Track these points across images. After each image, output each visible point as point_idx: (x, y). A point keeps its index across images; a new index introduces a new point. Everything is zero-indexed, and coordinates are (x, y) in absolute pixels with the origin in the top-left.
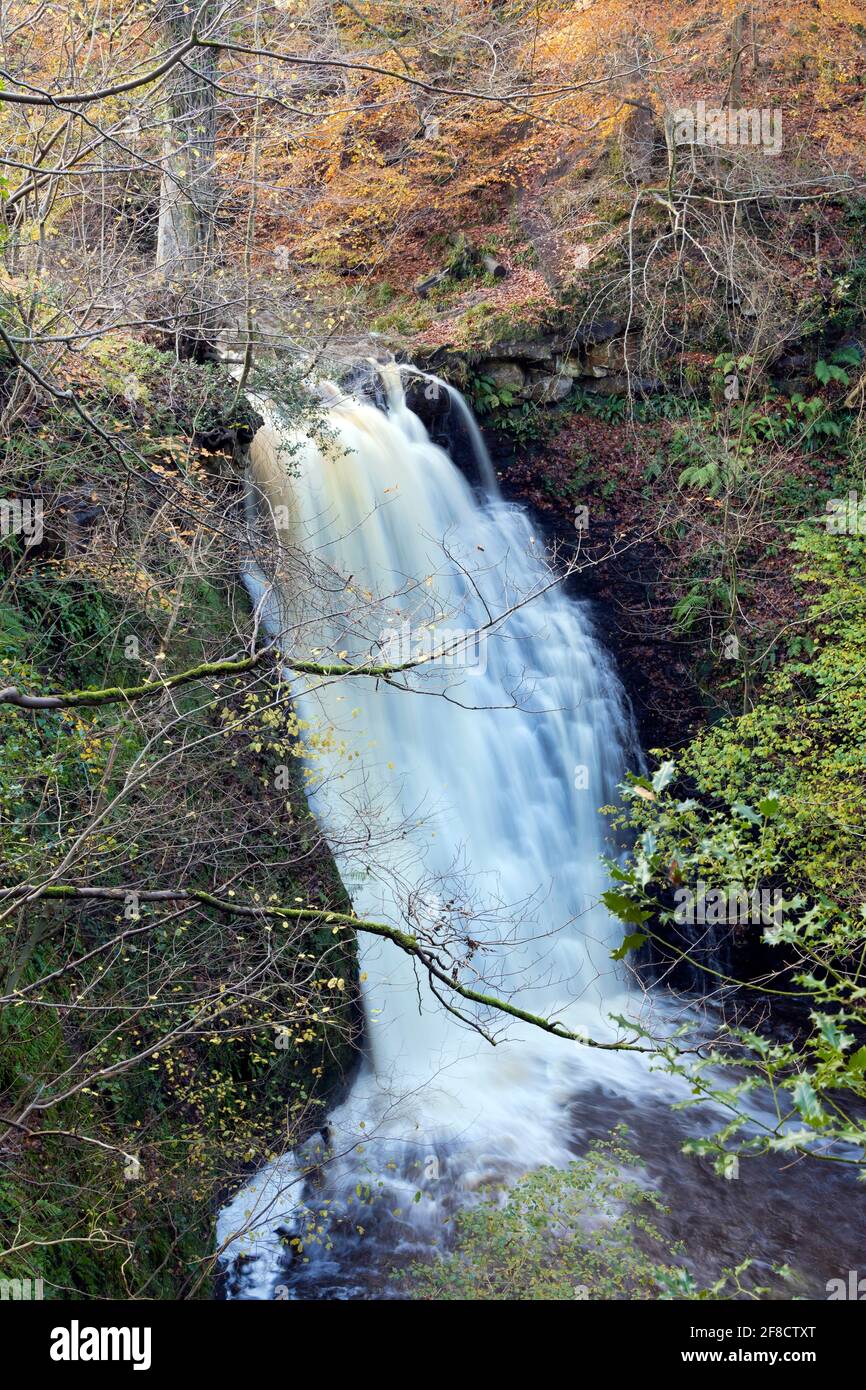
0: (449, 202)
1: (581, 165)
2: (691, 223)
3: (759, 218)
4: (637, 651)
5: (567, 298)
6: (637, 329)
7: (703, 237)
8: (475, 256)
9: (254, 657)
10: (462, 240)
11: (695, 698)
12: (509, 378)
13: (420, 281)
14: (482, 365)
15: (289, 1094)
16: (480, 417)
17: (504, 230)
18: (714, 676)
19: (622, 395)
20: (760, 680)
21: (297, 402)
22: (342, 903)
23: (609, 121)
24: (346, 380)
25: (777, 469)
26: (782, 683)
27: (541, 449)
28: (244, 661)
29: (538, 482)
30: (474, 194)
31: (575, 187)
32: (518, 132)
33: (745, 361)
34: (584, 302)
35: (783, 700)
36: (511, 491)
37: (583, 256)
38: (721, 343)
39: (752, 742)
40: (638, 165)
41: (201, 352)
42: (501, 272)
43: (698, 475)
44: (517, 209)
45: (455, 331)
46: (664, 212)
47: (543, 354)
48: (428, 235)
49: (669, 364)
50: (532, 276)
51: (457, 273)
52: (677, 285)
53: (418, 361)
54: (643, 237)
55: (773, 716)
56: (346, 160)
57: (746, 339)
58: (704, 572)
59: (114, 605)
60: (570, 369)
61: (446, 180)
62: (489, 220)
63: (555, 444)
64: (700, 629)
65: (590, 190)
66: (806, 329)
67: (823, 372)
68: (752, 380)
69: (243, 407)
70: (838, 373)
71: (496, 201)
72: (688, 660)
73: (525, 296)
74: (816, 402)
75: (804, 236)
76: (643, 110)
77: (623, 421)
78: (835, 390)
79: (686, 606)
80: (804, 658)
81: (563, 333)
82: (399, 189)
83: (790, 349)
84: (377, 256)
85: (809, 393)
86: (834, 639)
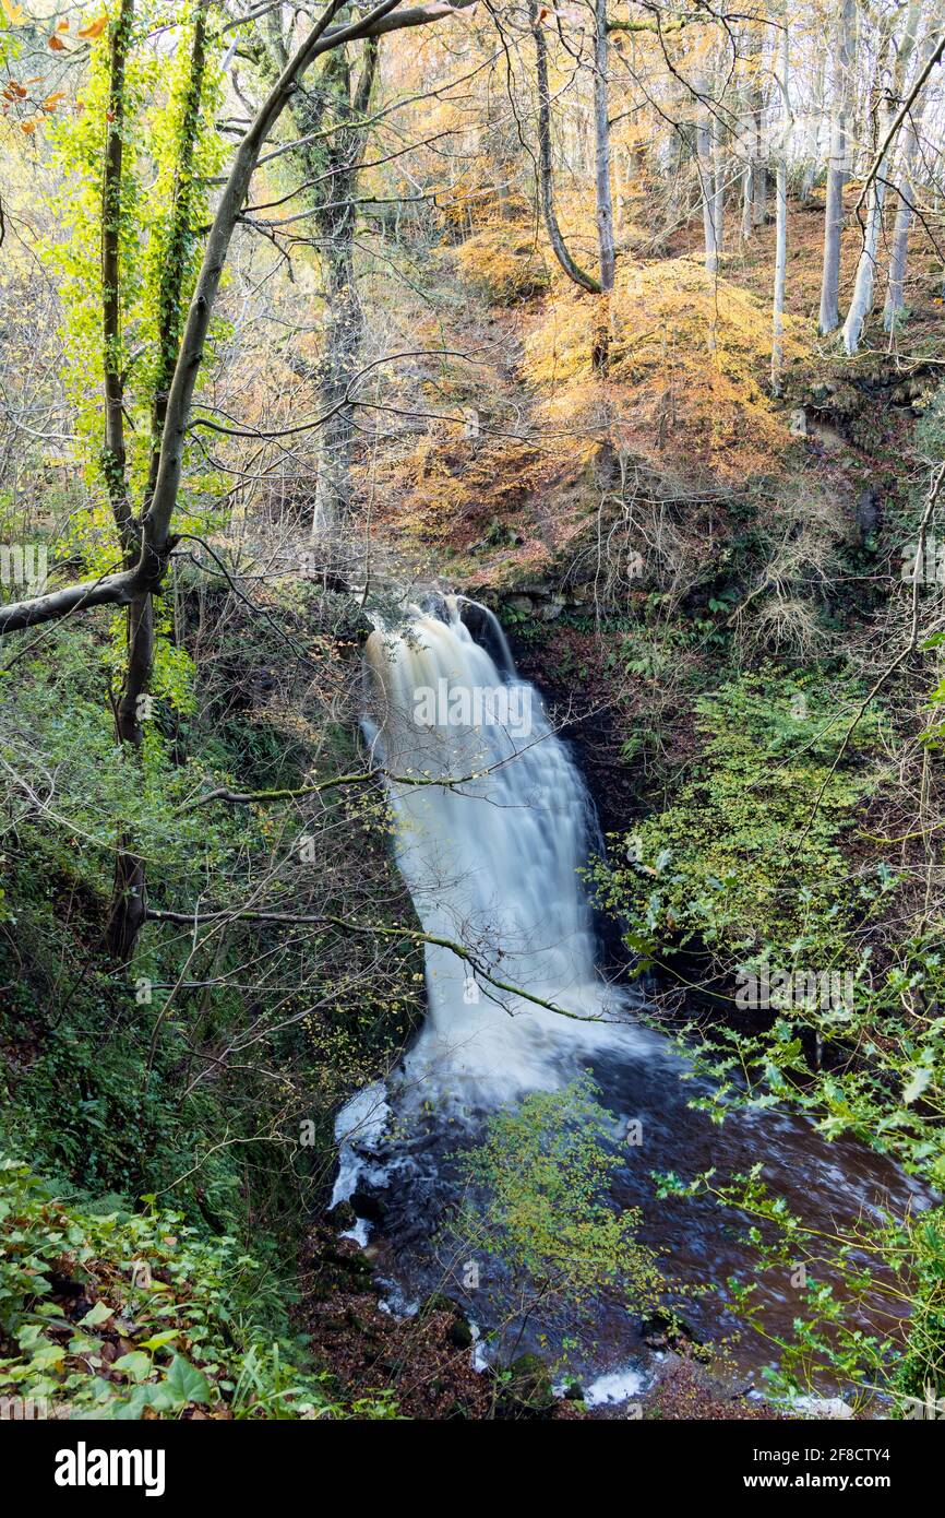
0: (488, 499)
1: (569, 478)
2: (635, 514)
3: (676, 512)
4: (599, 772)
5: (559, 557)
6: (603, 577)
7: (642, 523)
8: (504, 531)
9: (371, 773)
10: (496, 522)
11: (634, 802)
12: (524, 604)
13: (470, 545)
14: (507, 597)
15: (384, 1044)
16: (506, 628)
17: (522, 516)
18: (646, 789)
19: (593, 616)
20: (674, 792)
21: (394, 617)
22: (418, 926)
23: (587, 452)
24: (424, 604)
25: (684, 665)
26: (688, 793)
27: (542, 648)
28: (365, 776)
29: (540, 668)
30: (504, 494)
31: (565, 491)
32: (529, 459)
33: (666, 598)
34: (570, 560)
35: (688, 804)
36: (524, 674)
37: (572, 532)
38: (653, 587)
39: (668, 830)
40: (603, 479)
41: (338, 586)
42: (520, 542)
43: (638, 666)
44: (530, 504)
45: (491, 576)
46: (619, 508)
47: (544, 591)
48: (476, 518)
49: (621, 599)
50: (538, 544)
51: (493, 542)
53: (469, 593)
54: (607, 522)
55: (682, 814)
56: (428, 473)
57: (668, 585)
58: (641, 725)
59: (282, 739)
60: (560, 600)
61: (488, 486)
62: (513, 510)
63: (551, 645)
64: (638, 759)
65: (574, 494)
66: (704, 579)
67: (713, 605)
68: (671, 609)
69: (363, 620)
70: (723, 606)
71: (517, 500)
72: (630, 779)
73: (534, 555)
74: (709, 623)
75: (703, 524)
76: (607, 447)
77: (593, 632)
78: (721, 616)
79: (630, 746)
80: (701, 779)
81: (557, 578)
82: (459, 490)
83: (694, 591)
84: (445, 530)
85: (705, 617)
86: (720, 767)
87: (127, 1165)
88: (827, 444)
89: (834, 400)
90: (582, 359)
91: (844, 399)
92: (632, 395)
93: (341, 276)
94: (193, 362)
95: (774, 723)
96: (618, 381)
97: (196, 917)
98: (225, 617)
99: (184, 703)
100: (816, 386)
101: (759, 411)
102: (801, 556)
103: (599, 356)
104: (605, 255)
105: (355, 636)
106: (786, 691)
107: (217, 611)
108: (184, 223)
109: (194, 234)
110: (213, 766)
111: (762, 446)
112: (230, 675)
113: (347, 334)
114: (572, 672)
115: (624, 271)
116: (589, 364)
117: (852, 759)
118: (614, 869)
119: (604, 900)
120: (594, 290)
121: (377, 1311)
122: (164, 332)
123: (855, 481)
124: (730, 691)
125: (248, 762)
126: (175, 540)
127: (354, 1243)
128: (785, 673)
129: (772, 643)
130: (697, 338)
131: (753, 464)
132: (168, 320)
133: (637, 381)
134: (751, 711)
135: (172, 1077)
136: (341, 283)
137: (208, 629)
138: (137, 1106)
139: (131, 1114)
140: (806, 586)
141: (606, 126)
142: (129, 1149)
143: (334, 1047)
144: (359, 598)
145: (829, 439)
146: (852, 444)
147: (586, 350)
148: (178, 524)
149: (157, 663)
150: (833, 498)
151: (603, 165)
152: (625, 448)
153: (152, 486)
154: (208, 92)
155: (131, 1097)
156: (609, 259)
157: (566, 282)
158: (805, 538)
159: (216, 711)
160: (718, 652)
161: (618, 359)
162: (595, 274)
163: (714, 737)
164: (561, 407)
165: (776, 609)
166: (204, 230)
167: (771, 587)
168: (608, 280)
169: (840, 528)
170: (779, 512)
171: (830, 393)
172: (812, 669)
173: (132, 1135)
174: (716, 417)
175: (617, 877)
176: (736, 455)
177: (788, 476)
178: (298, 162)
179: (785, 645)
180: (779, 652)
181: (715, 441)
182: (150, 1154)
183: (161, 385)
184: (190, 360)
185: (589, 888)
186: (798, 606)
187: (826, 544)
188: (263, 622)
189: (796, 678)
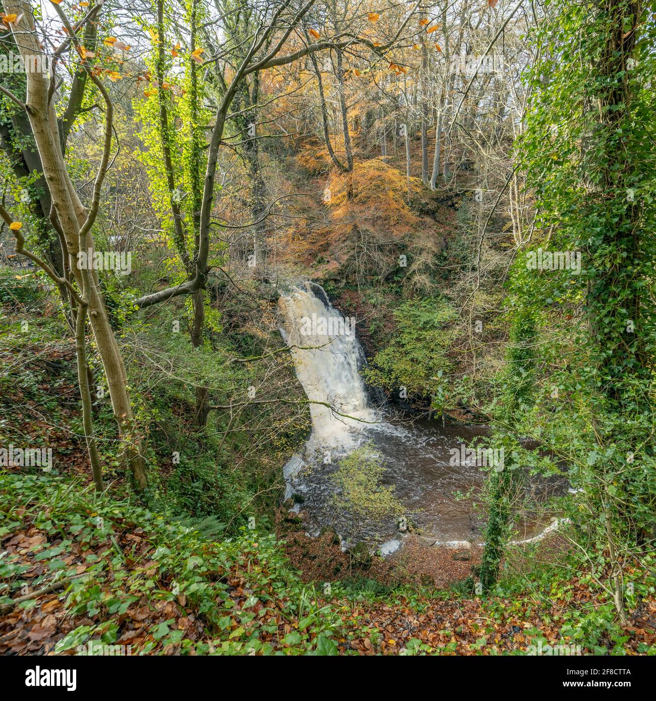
0: (315, 248)
1: (343, 239)
2: (367, 249)
3: (381, 248)
4: (363, 338)
5: (343, 266)
6: (359, 272)
7: (370, 252)
8: (322, 259)
10: (320, 255)
11: (375, 347)
12: (332, 283)
13: (311, 264)
14: (326, 281)
15: (300, 441)
16: (327, 292)
17: (328, 253)
18: (379, 342)
19: (357, 286)
20: (388, 342)
21: (288, 290)
22: (306, 397)
23: (349, 230)
24: (298, 286)
25: (389, 300)
26: (393, 342)
27: (340, 298)
29: (339, 304)
30: (321, 245)
31: (343, 243)
32: (329, 232)
33: (380, 277)
34: (346, 268)
35: (393, 345)
36: (334, 307)
37: (346, 257)
38: (376, 274)
39: (388, 355)
40: (355, 238)
41: (266, 281)
42: (328, 262)
43: (373, 301)
44: (330, 248)
45: (320, 274)
46: (362, 248)
47: (339, 278)
48: (313, 255)
49: (366, 279)
50: (335, 262)
51: (319, 262)
52: (365, 263)
53: (313, 281)
54: (359, 252)
55: (392, 349)
56: (293, 239)
57: (381, 273)
58: (375, 321)
59: (252, 337)
60: (344, 281)
61: (314, 243)
62: (325, 251)
63: (342, 296)
64: (375, 332)
65: (346, 243)
66: (392, 270)
67: (396, 279)
68: (382, 281)
69: (276, 292)
70: (399, 279)
71: (325, 248)
72: (374, 339)
73: (333, 266)
74: (395, 285)
75: (390, 251)
76: (355, 227)
77: (357, 290)
78: (398, 282)
79: (372, 327)
80: (397, 337)
81: (343, 274)
82: (305, 245)
83: (390, 274)
84: (302, 259)
85: (393, 283)
86: (402, 332)
87: (212, 504)
88: (428, 221)
89: (429, 206)
90: (344, 196)
91: (432, 206)
92: (362, 208)
93: (255, 168)
94: (209, 200)
95: (419, 316)
96: (358, 203)
97: (231, 406)
98: (226, 296)
99: (217, 329)
100: (423, 201)
101: (405, 211)
102: (423, 260)
103: (350, 194)
104: (349, 158)
105: (275, 300)
106: (423, 305)
107: (222, 293)
108: (197, 144)
109: (201, 149)
110: (228, 350)
111: (407, 223)
112: (231, 316)
113: (260, 189)
114: (351, 305)
115: (356, 164)
116: (346, 198)
117: (446, 327)
118: (371, 370)
119: (369, 380)
120: (346, 171)
121: (305, 537)
122: (194, 188)
123: (438, 233)
124: (405, 307)
125: (240, 346)
126: (210, 268)
127: (294, 513)
128: (421, 299)
129: (417, 290)
130: (382, 187)
131: (406, 230)
132: (195, 183)
133: (364, 203)
134: (412, 312)
135: (224, 466)
136: (256, 171)
137: (220, 301)
138: (214, 480)
139: (212, 485)
140: (426, 269)
141: (345, 110)
142: (212, 498)
143: (282, 445)
144: (275, 285)
145: (428, 220)
146: (436, 221)
147: (345, 193)
148: (209, 263)
149: (206, 314)
150: (432, 239)
151: (345, 124)
152: (363, 227)
153: (197, 248)
154: (199, 91)
155: (211, 478)
156: (350, 160)
157: (335, 169)
158: (424, 254)
159: (226, 330)
160: (398, 294)
161: (356, 196)
162: (346, 165)
163: (400, 322)
164: (339, 213)
165: (416, 278)
166: (206, 147)
167: (414, 271)
168: (351, 167)
169: (434, 249)
170: (414, 246)
171: (428, 204)
172: (430, 297)
173: (214, 493)
174: (391, 214)
175: (373, 372)
176: (398, 227)
177: (417, 233)
178: (232, 123)
179: (421, 290)
180: (420, 293)
181: (392, 223)
182: (221, 498)
183: (196, 209)
184: (208, 199)
185: (365, 377)
186: (424, 277)
187: (431, 255)
188: (240, 296)
189: (425, 301)
